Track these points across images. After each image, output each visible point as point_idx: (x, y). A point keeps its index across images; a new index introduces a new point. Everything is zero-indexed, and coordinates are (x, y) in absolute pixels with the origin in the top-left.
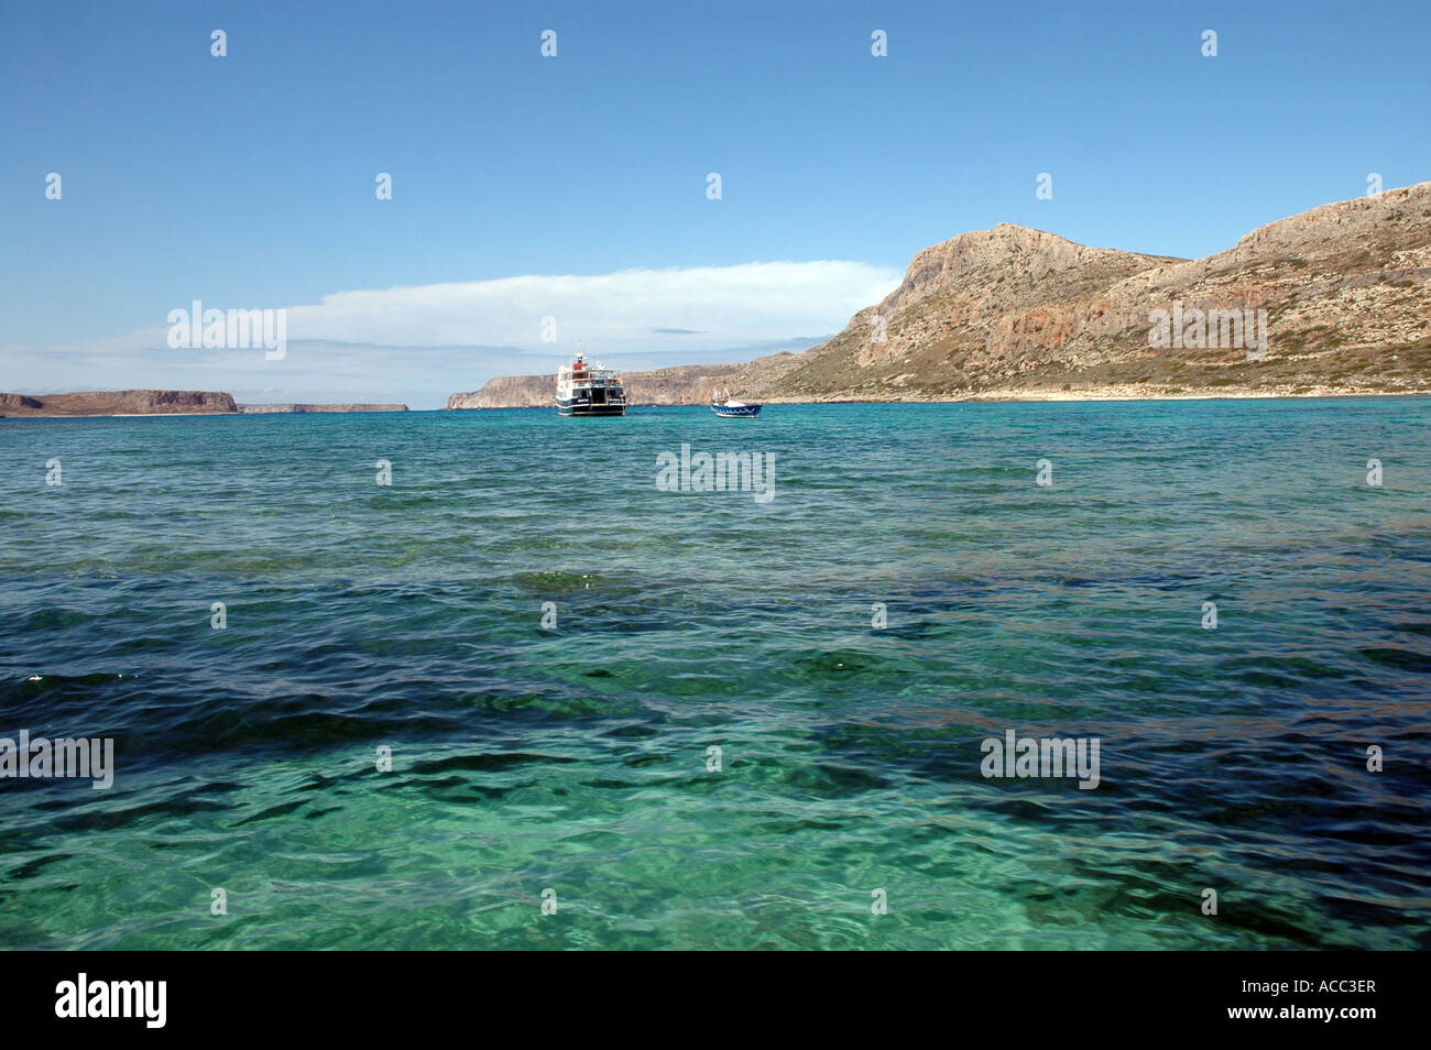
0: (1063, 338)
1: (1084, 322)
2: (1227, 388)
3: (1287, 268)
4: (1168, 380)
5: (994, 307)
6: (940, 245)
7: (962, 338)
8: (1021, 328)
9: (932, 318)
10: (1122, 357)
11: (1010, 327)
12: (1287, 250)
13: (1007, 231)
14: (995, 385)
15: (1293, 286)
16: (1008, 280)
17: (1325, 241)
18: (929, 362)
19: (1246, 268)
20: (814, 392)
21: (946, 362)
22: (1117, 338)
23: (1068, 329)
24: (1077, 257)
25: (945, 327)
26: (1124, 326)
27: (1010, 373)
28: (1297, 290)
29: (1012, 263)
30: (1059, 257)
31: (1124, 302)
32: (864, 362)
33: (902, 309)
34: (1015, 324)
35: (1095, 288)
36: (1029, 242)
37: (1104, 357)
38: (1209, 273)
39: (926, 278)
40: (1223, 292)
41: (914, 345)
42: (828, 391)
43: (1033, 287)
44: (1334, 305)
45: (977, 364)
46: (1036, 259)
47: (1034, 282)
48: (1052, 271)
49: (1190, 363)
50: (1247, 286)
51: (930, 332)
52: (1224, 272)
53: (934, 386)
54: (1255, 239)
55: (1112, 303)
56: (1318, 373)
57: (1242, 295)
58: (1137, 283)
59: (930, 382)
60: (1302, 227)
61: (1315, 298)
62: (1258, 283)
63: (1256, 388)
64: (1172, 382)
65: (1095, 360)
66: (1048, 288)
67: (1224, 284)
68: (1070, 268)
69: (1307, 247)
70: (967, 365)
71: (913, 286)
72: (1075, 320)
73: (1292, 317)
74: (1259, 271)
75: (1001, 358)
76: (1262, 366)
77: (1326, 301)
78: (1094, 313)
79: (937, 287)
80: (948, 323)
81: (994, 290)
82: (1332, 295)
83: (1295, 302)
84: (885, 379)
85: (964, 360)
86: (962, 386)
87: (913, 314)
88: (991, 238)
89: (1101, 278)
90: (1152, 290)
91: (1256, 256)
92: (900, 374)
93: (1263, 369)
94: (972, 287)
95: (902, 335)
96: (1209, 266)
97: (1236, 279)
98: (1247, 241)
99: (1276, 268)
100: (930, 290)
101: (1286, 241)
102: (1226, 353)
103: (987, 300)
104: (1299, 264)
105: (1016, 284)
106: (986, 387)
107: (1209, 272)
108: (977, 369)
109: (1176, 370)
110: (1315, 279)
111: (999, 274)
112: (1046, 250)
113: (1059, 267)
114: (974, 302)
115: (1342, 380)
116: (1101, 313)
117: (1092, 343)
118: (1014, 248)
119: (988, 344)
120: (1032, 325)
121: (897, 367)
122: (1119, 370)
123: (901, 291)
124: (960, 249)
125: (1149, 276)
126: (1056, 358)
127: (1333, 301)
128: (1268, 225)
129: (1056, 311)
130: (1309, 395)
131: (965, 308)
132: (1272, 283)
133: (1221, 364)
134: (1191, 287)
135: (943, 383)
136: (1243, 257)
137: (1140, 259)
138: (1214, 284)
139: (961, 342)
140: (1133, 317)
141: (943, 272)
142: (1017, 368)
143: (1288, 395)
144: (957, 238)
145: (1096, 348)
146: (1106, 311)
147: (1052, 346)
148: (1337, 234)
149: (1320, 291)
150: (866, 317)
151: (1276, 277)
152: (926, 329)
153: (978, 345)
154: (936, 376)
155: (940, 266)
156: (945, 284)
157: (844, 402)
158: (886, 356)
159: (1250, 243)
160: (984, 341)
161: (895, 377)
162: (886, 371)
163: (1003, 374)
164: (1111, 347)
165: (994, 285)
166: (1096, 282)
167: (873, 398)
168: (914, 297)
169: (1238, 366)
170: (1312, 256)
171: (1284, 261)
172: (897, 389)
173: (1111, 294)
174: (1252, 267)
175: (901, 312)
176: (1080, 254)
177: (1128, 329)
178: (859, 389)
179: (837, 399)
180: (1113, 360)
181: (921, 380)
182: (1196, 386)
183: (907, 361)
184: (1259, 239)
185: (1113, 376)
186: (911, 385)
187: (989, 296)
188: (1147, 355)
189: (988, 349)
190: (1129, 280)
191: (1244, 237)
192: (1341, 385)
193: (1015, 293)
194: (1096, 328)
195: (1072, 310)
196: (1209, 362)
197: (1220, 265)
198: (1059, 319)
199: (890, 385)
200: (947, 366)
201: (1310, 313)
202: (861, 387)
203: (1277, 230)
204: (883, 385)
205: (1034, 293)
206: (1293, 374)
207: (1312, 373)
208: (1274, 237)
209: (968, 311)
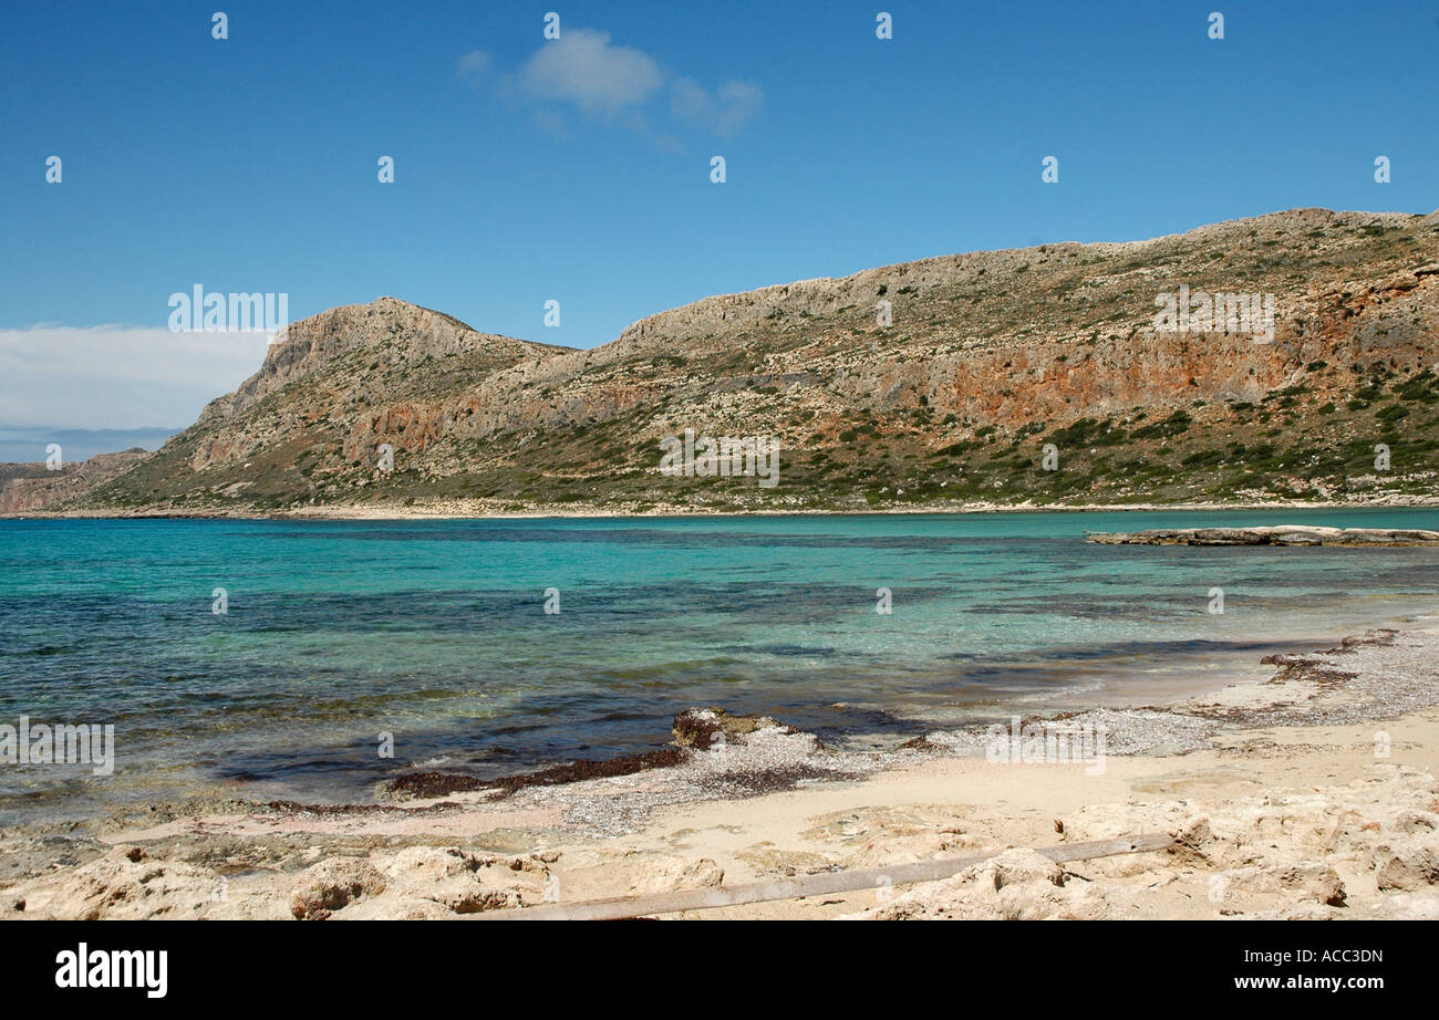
0: (426, 441)
1: (449, 422)
2: (572, 505)
3: (666, 366)
4: (515, 494)
5: (361, 400)
6: (311, 319)
7: (319, 438)
8: (381, 426)
9: (287, 412)
10: (481, 465)
11: (369, 426)
12: (670, 346)
13: (388, 306)
14: (339, 498)
15: (669, 387)
16: (382, 367)
17: (708, 337)
18: (274, 466)
19: (625, 364)
20: (127, 503)
21: (293, 467)
22: (482, 443)
23: (432, 430)
24: (458, 342)
25: (300, 423)
26: (492, 428)
27: (362, 482)
28: (671, 392)
29: (389, 346)
30: (438, 342)
31: (495, 400)
32: (199, 465)
33: (260, 398)
34: (375, 422)
35: (471, 380)
36: (410, 322)
37: (463, 465)
38: (590, 369)
39: (291, 361)
40: (596, 390)
41: (260, 445)
42: (146, 501)
43: (405, 376)
44: (702, 411)
45: (328, 470)
46: (415, 341)
47: (409, 371)
48: (429, 358)
49: (547, 475)
50: (621, 386)
51: (282, 428)
52: (603, 369)
53: (272, 497)
54: (639, 331)
55: (483, 400)
56: (666, 488)
57: (615, 395)
58: (512, 377)
59: (268, 492)
60: (687, 320)
61: (685, 402)
62: (632, 383)
63: (601, 505)
64: (520, 497)
65: (452, 469)
66: (420, 379)
67: (599, 382)
68: (448, 356)
69: (691, 343)
70: (317, 472)
71: (274, 370)
72: (441, 419)
73: (659, 423)
74: (636, 369)
75: (357, 464)
76: (619, 479)
77: (694, 406)
78: (462, 411)
79: (303, 372)
80: (304, 418)
81: (363, 379)
82: (701, 399)
83: (666, 405)
84: (215, 487)
85: (313, 466)
86: (304, 499)
87: (269, 405)
88: (370, 314)
89: (481, 369)
90: (526, 387)
91: (639, 351)
92: (236, 482)
93: (619, 483)
94: (340, 375)
95: (248, 432)
96: (589, 361)
97: (612, 376)
98: (630, 333)
99: (655, 366)
100: (296, 375)
101: (670, 336)
102: (585, 464)
103: (354, 392)
104: (679, 362)
105: (390, 373)
106: (329, 499)
107: (589, 367)
108: (327, 476)
109: (529, 483)
110: (691, 381)
111: (372, 359)
112: (425, 333)
113: (438, 354)
114: (340, 393)
115: (687, 497)
116: (470, 412)
117: (455, 447)
118: (394, 328)
119: (345, 446)
120: (394, 424)
121: (235, 473)
122: (475, 482)
123: (260, 376)
124: (334, 326)
125: (525, 369)
126: (414, 465)
127: (701, 407)
128: (653, 316)
129: (420, 407)
130: (649, 514)
131: (328, 400)
132: (647, 383)
133: (578, 476)
134: (566, 385)
135: (283, 494)
136: (625, 351)
137: (528, 348)
138: (590, 381)
139: (316, 443)
140: (502, 418)
141: (312, 354)
142: (370, 476)
143: (628, 513)
144: (330, 311)
145: (457, 455)
146: (476, 410)
147: (414, 450)
148: (720, 331)
149: (691, 394)
150: (223, 406)
151: (653, 376)
152: (277, 425)
153: (334, 447)
154: (277, 485)
155: (309, 345)
156: (312, 369)
157: (155, 517)
158: (226, 459)
159: (634, 336)
160: (342, 442)
161: (228, 485)
162: (221, 476)
163: (354, 483)
164: (473, 453)
165: (365, 372)
166: (473, 374)
167: (194, 512)
168: (276, 384)
169: (593, 479)
170: (692, 355)
171: (663, 357)
172: (228, 501)
173: (483, 390)
174: (632, 362)
175: (254, 403)
176: (461, 340)
177: (495, 432)
178: (177, 502)
179: (148, 514)
180: (471, 469)
181: (257, 491)
182: (541, 501)
183: (246, 465)
184: (643, 332)
185: (466, 487)
186: (245, 496)
187: (357, 387)
188: (507, 464)
189: (344, 453)
190: (504, 373)
191: (627, 329)
192: (684, 503)
193: (385, 383)
194: (463, 429)
195: (439, 408)
196: (565, 473)
197: (599, 360)
198: (423, 416)
199: (219, 496)
200: (294, 472)
201: (677, 419)
202: (184, 498)
203: (662, 322)
204: (211, 495)
205: (405, 384)
206: (643, 489)
207: (662, 488)
208: (659, 331)
209: (330, 404)
